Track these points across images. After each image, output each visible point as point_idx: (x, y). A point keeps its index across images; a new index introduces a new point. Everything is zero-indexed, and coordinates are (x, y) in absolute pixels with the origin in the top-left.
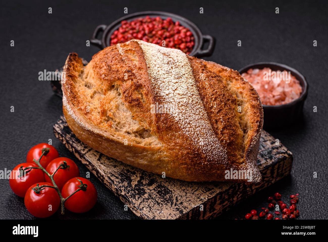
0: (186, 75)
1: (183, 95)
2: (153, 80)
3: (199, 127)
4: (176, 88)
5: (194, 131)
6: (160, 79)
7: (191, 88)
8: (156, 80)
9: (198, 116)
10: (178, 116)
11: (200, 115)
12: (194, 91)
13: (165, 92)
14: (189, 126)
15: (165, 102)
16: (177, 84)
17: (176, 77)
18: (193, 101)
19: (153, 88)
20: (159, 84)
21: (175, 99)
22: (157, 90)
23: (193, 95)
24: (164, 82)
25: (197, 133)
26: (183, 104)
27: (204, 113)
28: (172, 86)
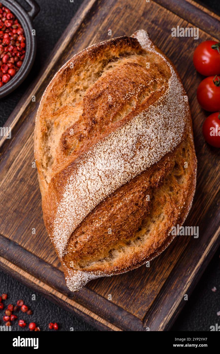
0: (113, 182)
1: (89, 190)
2: (91, 152)
3: (68, 220)
4: (93, 179)
5: (63, 217)
6: (95, 159)
7: (100, 194)
8: (92, 154)
9: (75, 214)
10: (67, 195)
11: (77, 216)
12: (97, 198)
13: (85, 170)
14: (64, 210)
15: (74, 176)
16: (98, 178)
17: (107, 172)
18: (87, 203)
19: (81, 157)
20: (89, 160)
21: (81, 185)
22: (82, 162)
23: (92, 200)
24: (94, 164)
25: (62, 220)
26: (79, 195)
27: (80, 219)
28: (94, 174)
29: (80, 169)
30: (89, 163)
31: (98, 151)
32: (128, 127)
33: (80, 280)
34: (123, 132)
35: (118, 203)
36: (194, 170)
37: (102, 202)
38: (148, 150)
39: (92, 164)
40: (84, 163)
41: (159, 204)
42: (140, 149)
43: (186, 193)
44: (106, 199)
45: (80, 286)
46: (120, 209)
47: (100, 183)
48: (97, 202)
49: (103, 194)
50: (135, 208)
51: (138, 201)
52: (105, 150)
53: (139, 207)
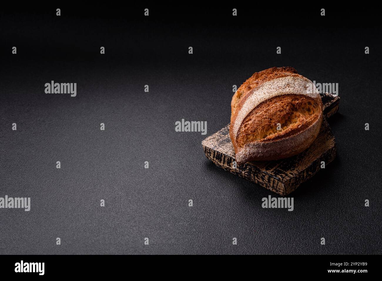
29: (255, 93)
30: (260, 89)
31: (266, 84)
32: (283, 78)
33: (244, 153)
34: (281, 79)
35: (272, 105)
36: (319, 114)
37: (263, 102)
38: (293, 88)
39: (262, 90)
40: (258, 89)
41: (296, 116)
42: (288, 87)
43: (313, 119)
44: (266, 101)
45: (244, 159)
46: (272, 107)
47: (264, 95)
48: (260, 101)
49: (264, 99)
50: (281, 109)
51: (283, 106)
52: (270, 84)
53: (284, 109)
